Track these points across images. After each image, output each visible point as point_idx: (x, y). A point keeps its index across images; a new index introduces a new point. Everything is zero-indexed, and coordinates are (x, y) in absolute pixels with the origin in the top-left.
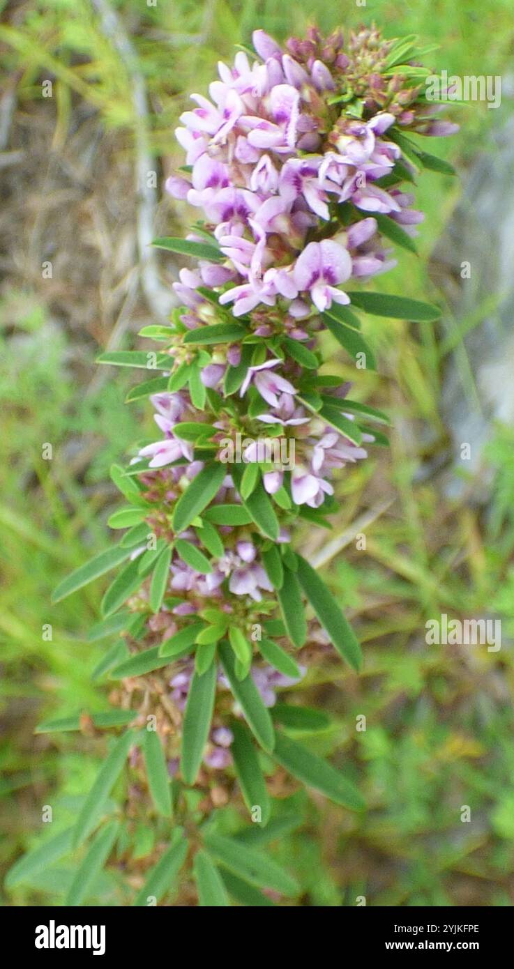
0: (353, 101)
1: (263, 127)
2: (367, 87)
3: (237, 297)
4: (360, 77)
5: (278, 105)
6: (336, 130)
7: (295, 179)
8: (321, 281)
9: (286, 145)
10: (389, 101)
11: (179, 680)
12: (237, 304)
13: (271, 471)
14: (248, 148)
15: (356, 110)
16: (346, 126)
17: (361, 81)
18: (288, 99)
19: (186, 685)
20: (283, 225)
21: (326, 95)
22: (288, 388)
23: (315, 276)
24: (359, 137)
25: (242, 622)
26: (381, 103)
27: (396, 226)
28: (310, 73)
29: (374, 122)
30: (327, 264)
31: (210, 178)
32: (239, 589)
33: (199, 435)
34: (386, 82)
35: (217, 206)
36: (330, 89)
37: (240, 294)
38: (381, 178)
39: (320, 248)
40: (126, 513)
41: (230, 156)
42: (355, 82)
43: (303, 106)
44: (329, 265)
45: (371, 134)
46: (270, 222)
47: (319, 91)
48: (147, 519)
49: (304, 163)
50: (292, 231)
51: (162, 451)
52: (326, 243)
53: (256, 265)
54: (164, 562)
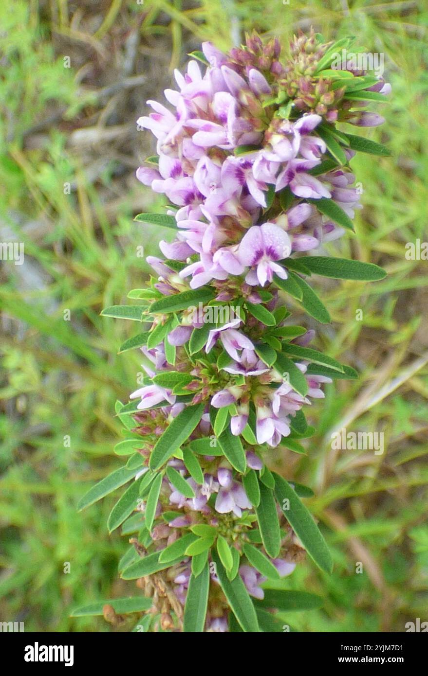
0: (286, 102)
1: (207, 129)
2: (298, 90)
3: (194, 272)
4: (293, 81)
5: (220, 109)
6: (270, 130)
7: (236, 172)
8: (265, 257)
9: (228, 143)
10: (316, 101)
11: (181, 579)
12: (194, 278)
13: (236, 415)
14: (192, 148)
15: (285, 113)
16: (278, 126)
17: (294, 85)
18: (226, 105)
19: (187, 582)
20: (232, 209)
21: (263, 97)
22: (247, 345)
23: (259, 255)
24: (289, 136)
25: (229, 532)
26: (310, 104)
27: (334, 205)
28: (246, 79)
29: (300, 123)
30: (269, 243)
31: (173, 168)
32: (222, 508)
33: (177, 383)
34: (314, 84)
35: (179, 192)
36: (266, 92)
37: (196, 269)
38: (313, 169)
39: (261, 230)
40: (127, 443)
41: (180, 155)
42: (288, 86)
43: (240, 110)
44: (271, 244)
45: (297, 135)
46: (221, 207)
47: (257, 96)
48: (140, 450)
49: (242, 160)
50: (241, 215)
51: (149, 395)
52: (267, 227)
53: (207, 246)
54: (157, 485)
